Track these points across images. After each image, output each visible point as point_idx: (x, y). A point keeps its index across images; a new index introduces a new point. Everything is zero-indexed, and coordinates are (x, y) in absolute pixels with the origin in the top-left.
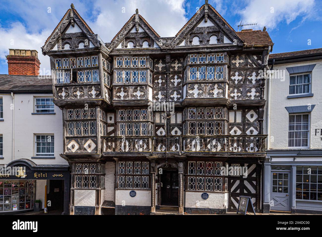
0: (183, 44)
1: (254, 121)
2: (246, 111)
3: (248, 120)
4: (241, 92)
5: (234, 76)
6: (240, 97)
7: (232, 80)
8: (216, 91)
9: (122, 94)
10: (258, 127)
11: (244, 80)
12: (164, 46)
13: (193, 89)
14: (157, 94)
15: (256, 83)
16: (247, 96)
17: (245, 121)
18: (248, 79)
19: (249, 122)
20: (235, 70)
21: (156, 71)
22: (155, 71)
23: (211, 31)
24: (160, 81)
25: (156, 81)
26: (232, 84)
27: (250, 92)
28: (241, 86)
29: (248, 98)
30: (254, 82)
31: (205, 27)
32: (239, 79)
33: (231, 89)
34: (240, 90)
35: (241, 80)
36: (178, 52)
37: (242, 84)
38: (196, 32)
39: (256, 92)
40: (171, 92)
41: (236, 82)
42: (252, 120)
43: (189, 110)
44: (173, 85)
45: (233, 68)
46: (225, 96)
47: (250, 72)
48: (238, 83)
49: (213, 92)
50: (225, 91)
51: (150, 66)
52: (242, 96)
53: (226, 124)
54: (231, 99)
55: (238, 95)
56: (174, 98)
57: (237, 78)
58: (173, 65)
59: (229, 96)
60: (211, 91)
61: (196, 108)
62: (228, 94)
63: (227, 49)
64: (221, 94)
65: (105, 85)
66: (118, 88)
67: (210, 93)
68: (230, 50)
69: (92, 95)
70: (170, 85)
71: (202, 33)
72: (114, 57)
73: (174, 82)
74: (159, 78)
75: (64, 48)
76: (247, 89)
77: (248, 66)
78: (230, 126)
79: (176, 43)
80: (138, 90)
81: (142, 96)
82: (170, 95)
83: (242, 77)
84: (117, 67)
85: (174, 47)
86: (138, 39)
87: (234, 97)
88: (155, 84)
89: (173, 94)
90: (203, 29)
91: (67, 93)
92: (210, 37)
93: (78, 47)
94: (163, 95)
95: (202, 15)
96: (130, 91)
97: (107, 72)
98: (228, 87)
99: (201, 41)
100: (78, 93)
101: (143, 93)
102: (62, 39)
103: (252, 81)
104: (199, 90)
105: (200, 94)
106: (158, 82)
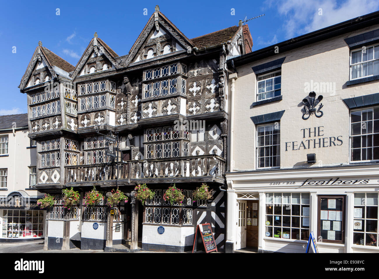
0: (138, 60)
1: (217, 139)
2: (209, 126)
4: (200, 104)
5: (192, 88)
6: (199, 111)
7: (190, 92)
8: (170, 108)
9: (86, 122)
10: (221, 145)
11: (203, 90)
12: (119, 66)
13: (147, 108)
14: (119, 118)
15: (215, 92)
16: (206, 109)
17: (208, 139)
18: (207, 88)
19: (212, 140)
20: (193, 80)
21: (119, 93)
23: (163, 40)
24: (122, 103)
25: (119, 104)
26: (190, 96)
27: (209, 104)
28: (199, 98)
29: (207, 111)
30: (213, 91)
32: (197, 90)
33: (189, 102)
34: (198, 103)
35: (200, 91)
37: (200, 95)
38: (149, 45)
39: (215, 103)
40: (132, 114)
41: (195, 94)
42: (215, 137)
43: (148, 132)
44: (134, 106)
45: (191, 78)
46: (179, 112)
47: (208, 80)
48: (196, 95)
49: (166, 109)
50: (179, 106)
51: (110, 89)
52: (201, 109)
53: (184, 145)
54: (189, 114)
55: (197, 109)
56: (134, 120)
57: (195, 89)
58: (134, 84)
59: (187, 111)
60: (165, 109)
61: (154, 129)
62: (187, 109)
63: (179, 58)
64: (175, 110)
65: (67, 114)
66: (82, 116)
67: (164, 110)
68: (182, 58)
69: (56, 126)
70: (131, 106)
71: (156, 44)
72: (78, 85)
73: (135, 103)
74: (122, 101)
75: (35, 84)
76: (206, 100)
77: (206, 73)
78: (191, 146)
79: (130, 60)
80: (99, 116)
81: (102, 121)
82: (130, 117)
83: (201, 86)
84: (81, 95)
85: (129, 65)
86: (98, 62)
87: (193, 111)
88: (117, 107)
89: (134, 116)
90: (156, 39)
91: (38, 126)
92: (164, 47)
93: (45, 81)
94: (125, 118)
95: (153, 24)
96: (92, 118)
97: (72, 101)
98: (187, 101)
99: (155, 54)
100: (46, 125)
101: (103, 118)
102: (34, 76)
103: (211, 90)
104: (153, 109)
105: (154, 113)
106: (121, 105)
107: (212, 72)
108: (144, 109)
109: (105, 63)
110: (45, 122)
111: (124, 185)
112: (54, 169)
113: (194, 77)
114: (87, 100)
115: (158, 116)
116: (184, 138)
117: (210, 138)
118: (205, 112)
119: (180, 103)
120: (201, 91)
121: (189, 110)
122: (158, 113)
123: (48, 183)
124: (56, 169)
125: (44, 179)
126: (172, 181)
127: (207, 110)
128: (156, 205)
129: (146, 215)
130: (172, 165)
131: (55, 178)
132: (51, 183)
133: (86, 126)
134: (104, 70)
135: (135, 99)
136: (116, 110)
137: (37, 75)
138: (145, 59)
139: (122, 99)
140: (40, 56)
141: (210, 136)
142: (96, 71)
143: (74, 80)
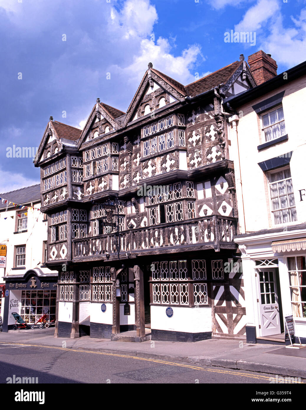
0: (136, 118)
1: (225, 193)
2: (215, 179)
3: (219, 191)
4: (201, 155)
5: (192, 137)
6: (201, 163)
7: (189, 143)
8: (168, 164)
9: (91, 189)
10: (230, 200)
11: (202, 139)
12: (118, 127)
13: (147, 167)
14: (122, 180)
15: (216, 139)
17: (215, 194)
18: (206, 136)
19: (220, 195)
20: (192, 129)
22: (121, 154)
23: (158, 94)
24: (125, 164)
26: (190, 148)
27: (211, 153)
30: (213, 138)
31: (152, 93)
32: (197, 140)
33: (189, 155)
34: (199, 154)
35: (199, 140)
36: (131, 128)
37: (201, 144)
38: (145, 101)
39: (217, 151)
40: (134, 174)
41: (194, 144)
42: (223, 192)
45: (189, 128)
46: (178, 167)
47: (207, 126)
48: (196, 145)
50: (177, 161)
51: (113, 151)
52: (202, 161)
53: (188, 204)
54: (191, 168)
55: (198, 161)
56: (137, 181)
57: (195, 138)
58: (135, 142)
59: (189, 165)
60: (164, 166)
63: (173, 110)
64: (174, 166)
65: (73, 183)
66: (87, 183)
67: (163, 168)
68: (176, 109)
69: (63, 197)
70: (133, 166)
71: (151, 100)
72: (83, 152)
73: (137, 162)
74: (124, 161)
75: (47, 157)
76: (207, 149)
77: (204, 120)
78: (198, 204)
79: (128, 120)
80: (102, 181)
81: (105, 187)
82: (132, 178)
83: (200, 135)
84: (86, 161)
85: (127, 124)
86: (101, 126)
87: (194, 164)
88: (120, 169)
89: (136, 176)
90: (151, 95)
91: (49, 198)
92: (159, 100)
93: (54, 153)
94: (128, 180)
95: (147, 81)
96: (96, 184)
97: (79, 169)
98: (187, 154)
99: (151, 109)
100: (55, 197)
101: (106, 183)
102: (46, 149)
103: (211, 137)
104: (152, 167)
105: (154, 172)
106: (123, 166)
107: (210, 118)
108: (144, 168)
109: (107, 126)
112: (62, 244)
113: (192, 126)
114: (91, 166)
115: (157, 174)
116: (188, 197)
117: (218, 193)
118: (208, 163)
119: (179, 158)
120: (201, 140)
121: (190, 163)
122: (157, 171)
123: (57, 259)
124: (64, 243)
125: (54, 255)
127: (209, 161)
128: (163, 280)
129: (153, 294)
130: (176, 230)
131: (63, 253)
132: (60, 259)
134: (106, 133)
135: (137, 157)
136: (119, 172)
137: (48, 148)
138: (142, 116)
139: (125, 159)
140: (51, 130)
141: (217, 191)
142: (99, 135)
143: (80, 147)
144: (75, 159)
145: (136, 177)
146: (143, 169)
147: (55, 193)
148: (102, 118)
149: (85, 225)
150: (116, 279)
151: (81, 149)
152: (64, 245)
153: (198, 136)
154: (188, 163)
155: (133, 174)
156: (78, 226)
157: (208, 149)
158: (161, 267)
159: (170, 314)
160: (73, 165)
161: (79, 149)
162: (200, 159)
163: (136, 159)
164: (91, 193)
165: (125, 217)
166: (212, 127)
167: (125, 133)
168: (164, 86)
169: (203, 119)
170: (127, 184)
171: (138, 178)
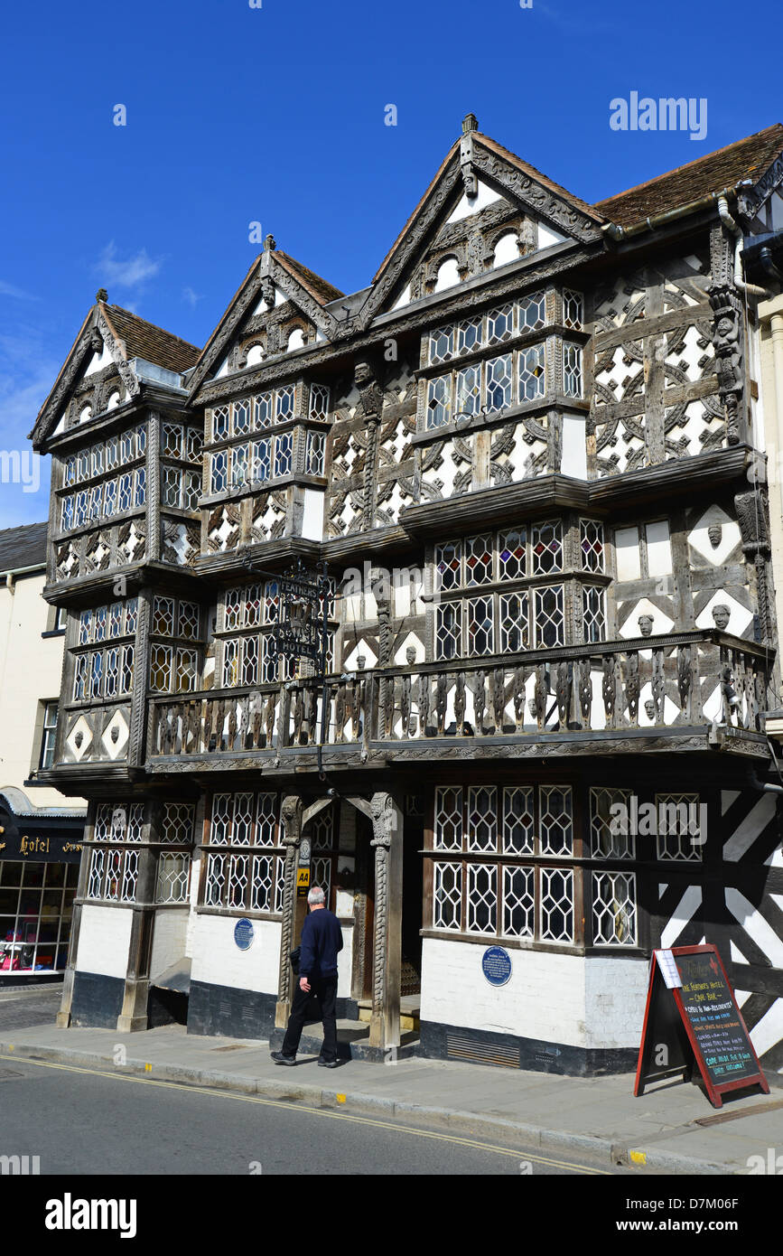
0: (404, 300)
1: (726, 561)
2: (687, 514)
3: (701, 556)
4: (643, 430)
5: (609, 370)
6: (641, 455)
7: (599, 389)
8: (520, 454)
9: (225, 531)
10: (747, 587)
11: (651, 376)
12: (339, 330)
13: (437, 463)
14: (339, 509)
15: (703, 375)
16: (669, 446)
17: (687, 566)
18: (666, 365)
19: (705, 567)
20: (611, 341)
21: (340, 421)
22: (337, 422)
23: (493, 220)
24: (351, 456)
25: (339, 460)
26: (602, 404)
27: (683, 424)
28: (640, 406)
29: (674, 455)
30: (694, 374)
31: (471, 217)
32: (628, 378)
33: (598, 428)
34: (636, 425)
35: (638, 379)
37: (643, 393)
38: (443, 245)
39: (708, 418)
40: (384, 490)
41: (619, 393)
42: (717, 557)
43: (439, 554)
44: (391, 460)
45: (601, 337)
46: (558, 468)
47: (672, 333)
48: (625, 396)
49: (507, 462)
50: (556, 446)
51: (310, 412)
52: (646, 450)
53: (585, 595)
54: (600, 473)
55: (631, 450)
56: (391, 513)
57: (620, 372)
58: (392, 385)
59: (593, 462)
60: (502, 460)
61: (463, 541)
62: (590, 453)
63: (550, 272)
64: (540, 461)
65: (165, 511)
66: (212, 512)
67: (499, 466)
68: (561, 269)
69: (128, 555)
70: (381, 462)
71: (465, 240)
72: (207, 411)
73: (394, 450)
74: (348, 447)
75: (78, 421)
76: (666, 412)
77: (662, 311)
78: (617, 598)
79: (375, 306)
80: (267, 508)
81: (277, 527)
82: (377, 502)
83: (642, 363)
84: (213, 441)
85: (371, 321)
86: (273, 328)
87: (615, 459)
88: (333, 471)
89: (391, 495)
90: (468, 223)
91: (75, 557)
92: (495, 242)
93: (106, 408)
94: (357, 508)
95: (454, 177)
96: (244, 518)
97: (185, 466)
98: (588, 424)
99: (463, 271)
100: (99, 554)
101: (280, 516)
102: (77, 396)
103: (685, 370)
104: (458, 464)
105: (461, 480)
106: (344, 463)
107: (685, 303)
108: (424, 467)
109: (298, 327)
110: (98, 544)
111: (344, 768)
112: (111, 708)
113: (612, 332)
114: (232, 457)
115: (476, 489)
116: (583, 570)
117: (696, 562)
118: (668, 456)
119: (560, 435)
120: (646, 379)
121: (598, 455)
122: (474, 478)
123: (90, 760)
124: (119, 706)
125: (79, 745)
126: (534, 748)
127: (673, 449)
128: (477, 852)
129: (435, 896)
131: (115, 739)
132: (101, 759)
133: (224, 547)
134: (290, 350)
135: (396, 435)
136: (326, 481)
137: (84, 392)
138: (428, 294)
139: (352, 440)
140: (98, 333)
141: (696, 553)
142: (265, 357)
143: (196, 394)
144: (178, 431)
145: (388, 500)
146: (423, 472)
147: (100, 539)
148: (280, 299)
149: (192, 653)
150: (302, 836)
151: (199, 400)
152: (118, 712)
153: (634, 364)
154: (590, 458)
155: (379, 491)
156: (169, 653)
157: (672, 408)
158: (468, 804)
159: (497, 971)
160: (168, 452)
161: (191, 401)
162: (636, 444)
163: (394, 439)
164: (225, 544)
165: (340, 631)
166: (692, 336)
167: (362, 349)
168: (521, 193)
169: (656, 306)
170: (355, 521)
171: (396, 503)
